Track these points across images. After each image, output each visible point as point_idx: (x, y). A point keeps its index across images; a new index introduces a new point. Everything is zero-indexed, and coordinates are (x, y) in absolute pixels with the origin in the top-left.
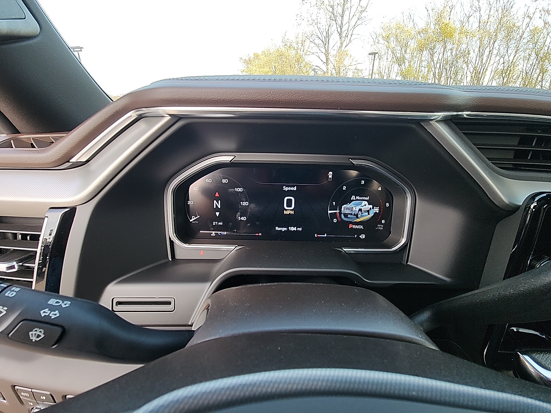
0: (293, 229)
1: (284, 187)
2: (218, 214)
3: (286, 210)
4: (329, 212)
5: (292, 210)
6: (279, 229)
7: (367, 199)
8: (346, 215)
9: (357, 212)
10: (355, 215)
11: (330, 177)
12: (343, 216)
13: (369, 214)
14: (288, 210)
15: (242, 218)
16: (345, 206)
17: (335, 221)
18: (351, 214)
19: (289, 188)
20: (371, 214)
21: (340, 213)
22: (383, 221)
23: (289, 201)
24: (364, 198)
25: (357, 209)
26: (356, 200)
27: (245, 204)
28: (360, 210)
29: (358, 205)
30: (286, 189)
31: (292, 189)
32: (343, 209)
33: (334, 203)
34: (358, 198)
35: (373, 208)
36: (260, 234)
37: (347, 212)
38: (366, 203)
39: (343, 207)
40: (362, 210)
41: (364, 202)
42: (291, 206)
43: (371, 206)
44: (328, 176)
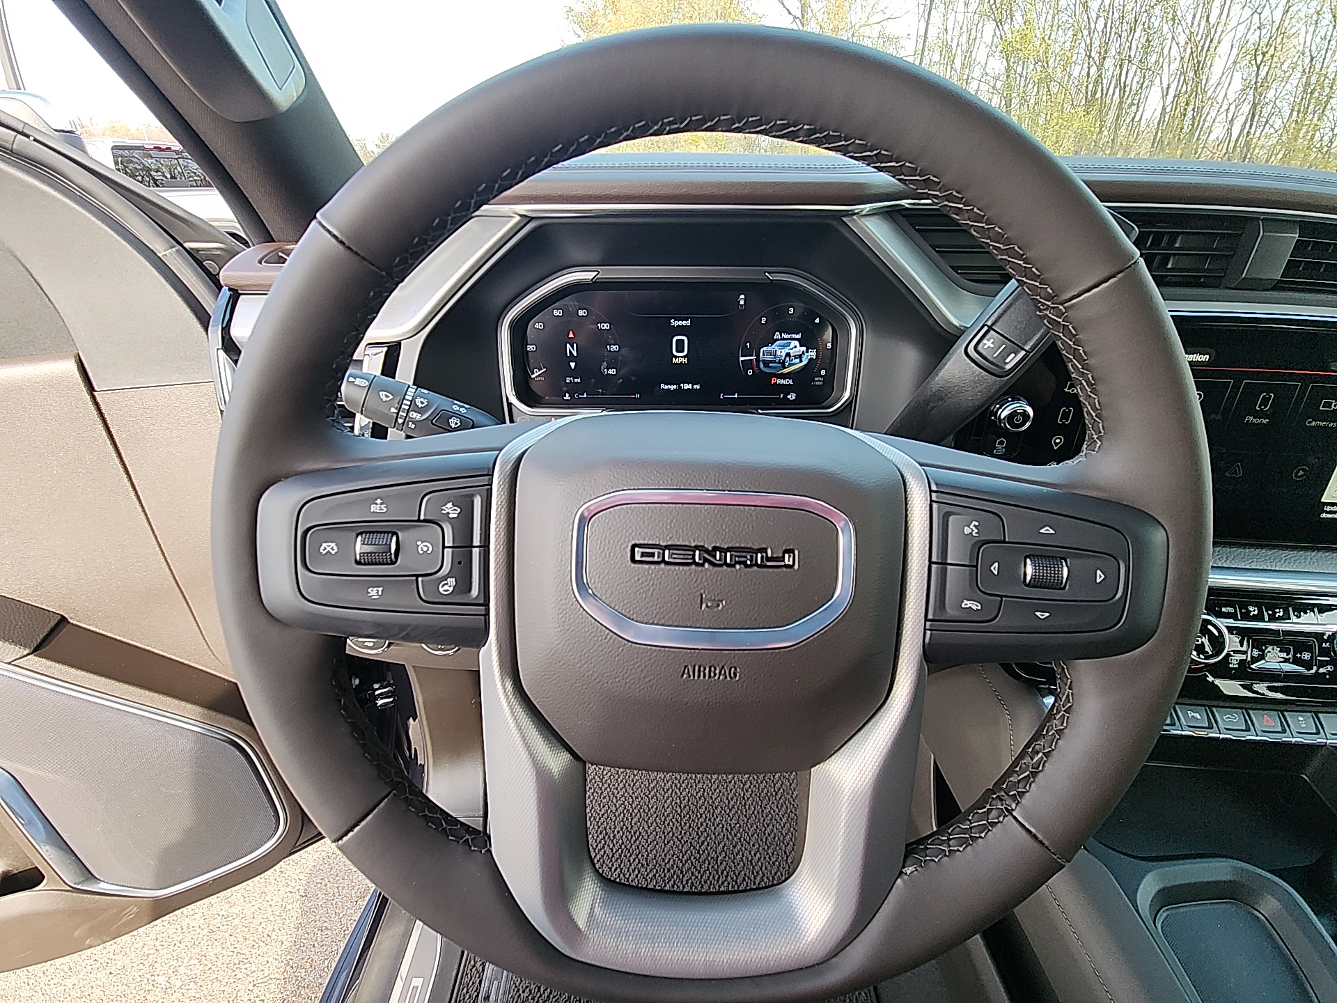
0: (687, 386)
1: (672, 321)
2: (573, 365)
3: (676, 357)
4: (741, 359)
5: (684, 357)
6: (666, 387)
7: (798, 336)
8: (766, 363)
9: (783, 358)
10: (779, 363)
11: (742, 302)
12: (762, 365)
13: (801, 361)
14: (679, 357)
15: (610, 372)
16: (765, 348)
17: (750, 372)
18: (775, 362)
19: (680, 323)
20: (805, 362)
21: (758, 360)
22: (823, 372)
23: (680, 343)
24: (793, 336)
25: (784, 354)
26: (781, 339)
27: (614, 348)
28: (788, 355)
29: (784, 346)
30: (675, 323)
31: (684, 323)
32: (761, 354)
33: (748, 344)
34: (784, 336)
35: (807, 352)
36: (638, 396)
37: (768, 358)
38: (797, 343)
39: (762, 350)
40: (792, 354)
41: (793, 342)
42: (683, 351)
43: (804, 349)
44: (739, 302)
